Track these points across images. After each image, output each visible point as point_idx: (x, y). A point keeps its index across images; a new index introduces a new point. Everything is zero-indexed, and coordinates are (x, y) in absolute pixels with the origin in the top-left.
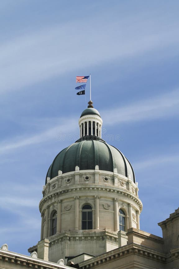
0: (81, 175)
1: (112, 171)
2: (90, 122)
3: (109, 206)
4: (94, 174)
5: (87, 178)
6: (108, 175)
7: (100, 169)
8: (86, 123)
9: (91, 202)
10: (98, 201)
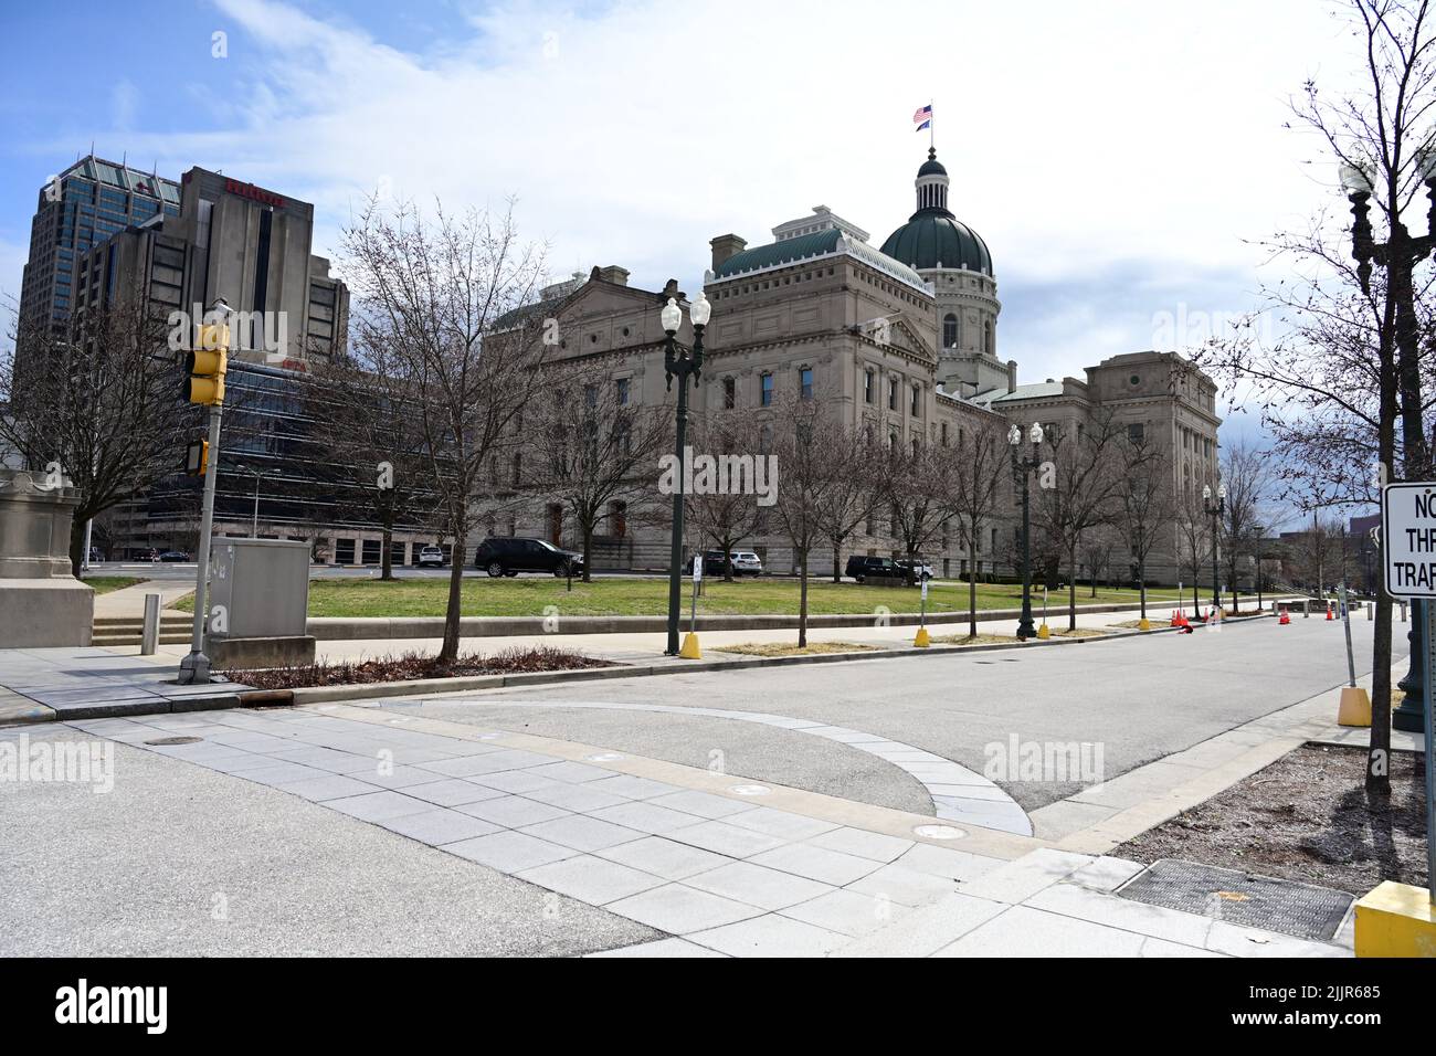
0: (944, 275)
1: (980, 271)
2: (937, 185)
3: (976, 319)
4: (960, 275)
5: (951, 280)
6: (975, 277)
7: (968, 268)
8: (925, 186)
9: (956, 312)
10: (964, 311)
